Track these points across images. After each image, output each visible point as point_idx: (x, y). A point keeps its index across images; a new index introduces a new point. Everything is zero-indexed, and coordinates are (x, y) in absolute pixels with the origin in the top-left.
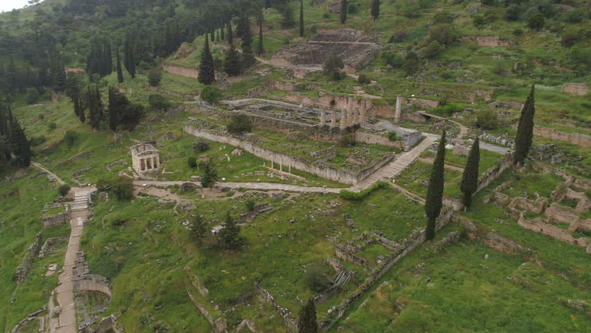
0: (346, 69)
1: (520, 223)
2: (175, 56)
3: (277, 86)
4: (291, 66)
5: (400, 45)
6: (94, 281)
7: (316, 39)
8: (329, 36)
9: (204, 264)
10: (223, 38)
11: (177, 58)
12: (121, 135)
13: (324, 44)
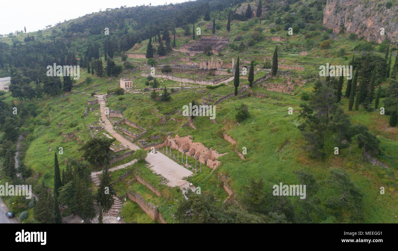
0: (213, 51)
1: (268, 89)
2: (132, 50)
3: (182, 60)
4: (189, 52)
5: (239, 42)
6: (116, 113)
7: (201, 41)
8: (207, 39)
9: (157, 104)
10: (156, 41)
11: (133, 50)
12: (112, 79)
13: (204, 43)
